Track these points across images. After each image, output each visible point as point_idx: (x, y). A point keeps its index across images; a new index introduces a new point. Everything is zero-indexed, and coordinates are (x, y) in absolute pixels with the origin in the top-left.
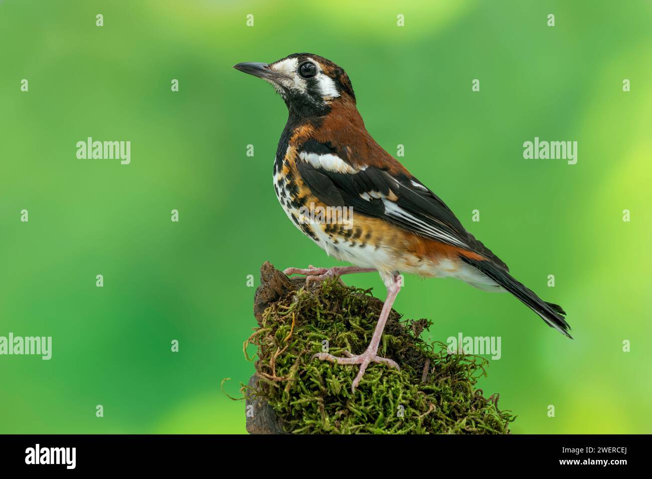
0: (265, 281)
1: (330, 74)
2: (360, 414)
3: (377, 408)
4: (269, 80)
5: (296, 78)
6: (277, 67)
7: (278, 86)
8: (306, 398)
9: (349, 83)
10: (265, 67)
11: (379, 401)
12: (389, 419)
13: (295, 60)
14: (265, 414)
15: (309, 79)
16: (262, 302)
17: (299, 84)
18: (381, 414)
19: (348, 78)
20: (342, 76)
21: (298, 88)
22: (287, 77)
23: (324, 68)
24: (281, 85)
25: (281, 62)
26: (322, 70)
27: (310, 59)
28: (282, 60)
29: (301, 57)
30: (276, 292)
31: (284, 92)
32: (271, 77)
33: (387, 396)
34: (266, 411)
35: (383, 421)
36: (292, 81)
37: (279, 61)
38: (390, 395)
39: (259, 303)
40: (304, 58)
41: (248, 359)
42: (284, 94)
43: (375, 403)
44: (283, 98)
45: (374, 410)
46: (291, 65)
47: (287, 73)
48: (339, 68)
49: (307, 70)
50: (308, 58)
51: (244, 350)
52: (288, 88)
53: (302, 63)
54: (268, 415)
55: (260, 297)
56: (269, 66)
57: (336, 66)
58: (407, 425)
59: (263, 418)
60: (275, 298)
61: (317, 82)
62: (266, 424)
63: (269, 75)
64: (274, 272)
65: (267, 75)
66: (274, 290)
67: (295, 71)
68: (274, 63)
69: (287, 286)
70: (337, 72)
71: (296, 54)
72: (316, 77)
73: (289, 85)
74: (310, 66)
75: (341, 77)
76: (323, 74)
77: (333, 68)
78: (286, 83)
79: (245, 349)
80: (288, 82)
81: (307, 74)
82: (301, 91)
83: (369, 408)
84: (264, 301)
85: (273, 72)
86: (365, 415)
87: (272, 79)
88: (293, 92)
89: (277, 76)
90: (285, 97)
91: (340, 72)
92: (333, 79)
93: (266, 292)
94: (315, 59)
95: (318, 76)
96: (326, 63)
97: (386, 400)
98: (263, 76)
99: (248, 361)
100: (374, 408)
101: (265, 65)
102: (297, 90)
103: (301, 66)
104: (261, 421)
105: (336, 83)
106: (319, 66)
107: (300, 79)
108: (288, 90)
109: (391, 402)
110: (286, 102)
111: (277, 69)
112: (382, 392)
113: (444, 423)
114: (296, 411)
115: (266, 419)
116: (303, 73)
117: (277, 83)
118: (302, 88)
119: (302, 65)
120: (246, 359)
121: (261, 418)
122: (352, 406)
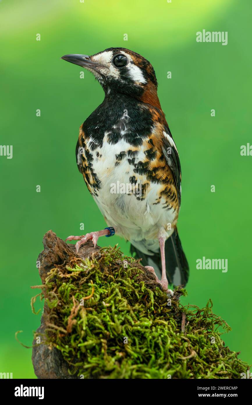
0: (49, 247)
1: (138, 65)
2: (136, 355)
3: (150, 351)
4: (89, 69)
5: (111, 67)
6: (96, 58)
7: (97, 74)
8: (92, 340)
9: (154, 72)
10: (86, 58)
11: (151, 346)
12: (160, 361)
13: (110, 53)
14: (51, 360)
15: (122, 68)
16: (47, 265)
17: (114, 72)
18: (153, 357)
19: (153, 69)
20: (149, 67)
21: (113, 75)
22: (104, 66)
23: (134, 59)
24: (99, 73)
25: (99, 55)
26: (132, 60)
27: (123, 53)
28: (100, 53)
29: (116, 50)
30: (59, 257)
31: (101, 78)
32: (91, 66)
33: (158, 341)
34: (52, 357)
35: (155, 362)
36: (108, 70)
37: (98, 54)
38: (160, 341)
39: (44, 266)
40: (118, 51)
41: (34, 312)
42: (102, 80)
43: (148, 347)
44: (101, 83)
45: (147, 353)
46: (108, 56)
47: (104, 63)
48: (146, 60)
49: (120, 61)
50: (121, 51)
51: (31, 304)
52: (105, 75)
53: (115, 55)
54: (54, 361)
55: (46, 261)
56: (90, 57)
57: (143, 59)
58: (174, 366)
59: (50, 364)
60: (58, 262)
61: (128, 70)
62: (52, 369)
63: (90, 64)
64: (57, 239)
65: (88, 64)
66: (57, 255)
67: (111, 62)
68: (93, 55)
69: (67, 251)
70: (144, 63)
71: (112, 48)
72: (127, 66)
73: (105, 73)
74: (121, 58)
75: (147, 67)
76: (133, 65)
77: (141, 60)
78: (103, 71)
79: (33, 303)
80: (104, 70)
81: (120, 64)
82: (115, 77)
83: (143, 351)
84: (49, 264)
85: (93, 62)
86: (140, 356)
87: (92, 68)
88: (108, 79)
89: (96, 66)
90: (103, 82)
91: (147, 63)
92: (142, 69)
93: (50, 257)
94: (126, 52)
95: (129, 66)
96: (136, 55)
97: (157, 345)
98: (85, 65)
99: (34, 314)
100: (147, 351)
101: (86, 57)
102: (112, 76)
103: (114, 58)
104: (48, 367)
105: (143, 72)
106: (129, 57)
107: (114, 68)
108: (104, 76)
109: (161, 347)
110: (103, 86)
111: (96, 60)
112: (154, 338)
113: (202, 367)
114: (81, 354)
115: (52, 364)
116: (116, 63)
117: (96, 71)
118: (116, 75)
119: (116, 57)
120: (33, 312)
121: (47, 364)
122: (129, 348)
